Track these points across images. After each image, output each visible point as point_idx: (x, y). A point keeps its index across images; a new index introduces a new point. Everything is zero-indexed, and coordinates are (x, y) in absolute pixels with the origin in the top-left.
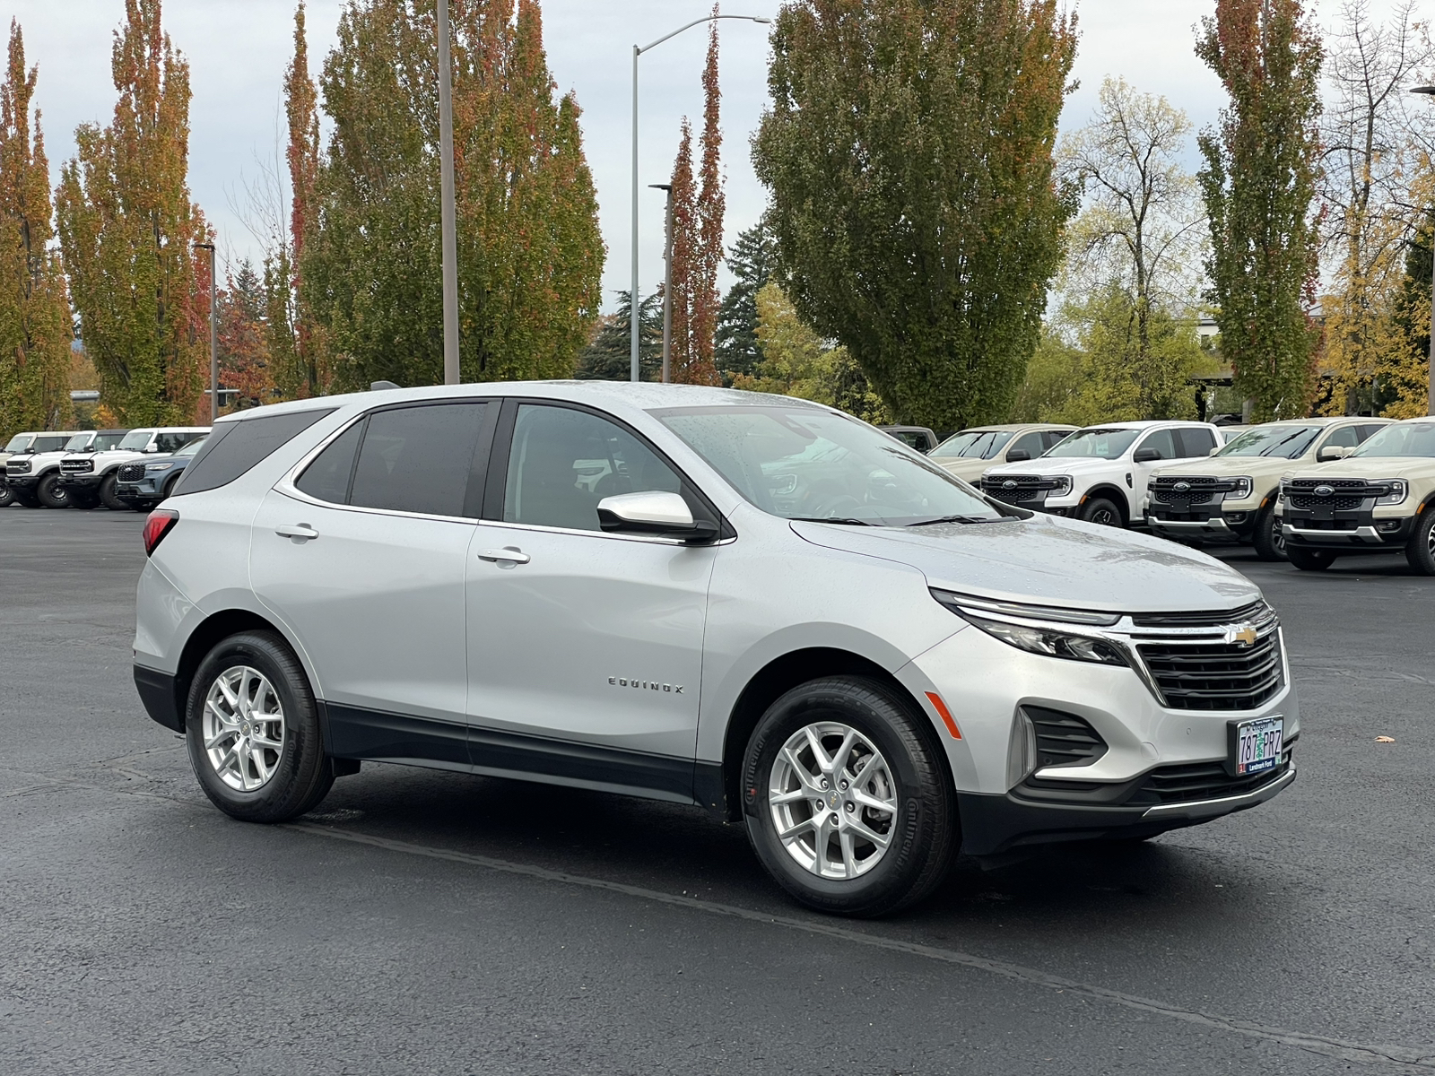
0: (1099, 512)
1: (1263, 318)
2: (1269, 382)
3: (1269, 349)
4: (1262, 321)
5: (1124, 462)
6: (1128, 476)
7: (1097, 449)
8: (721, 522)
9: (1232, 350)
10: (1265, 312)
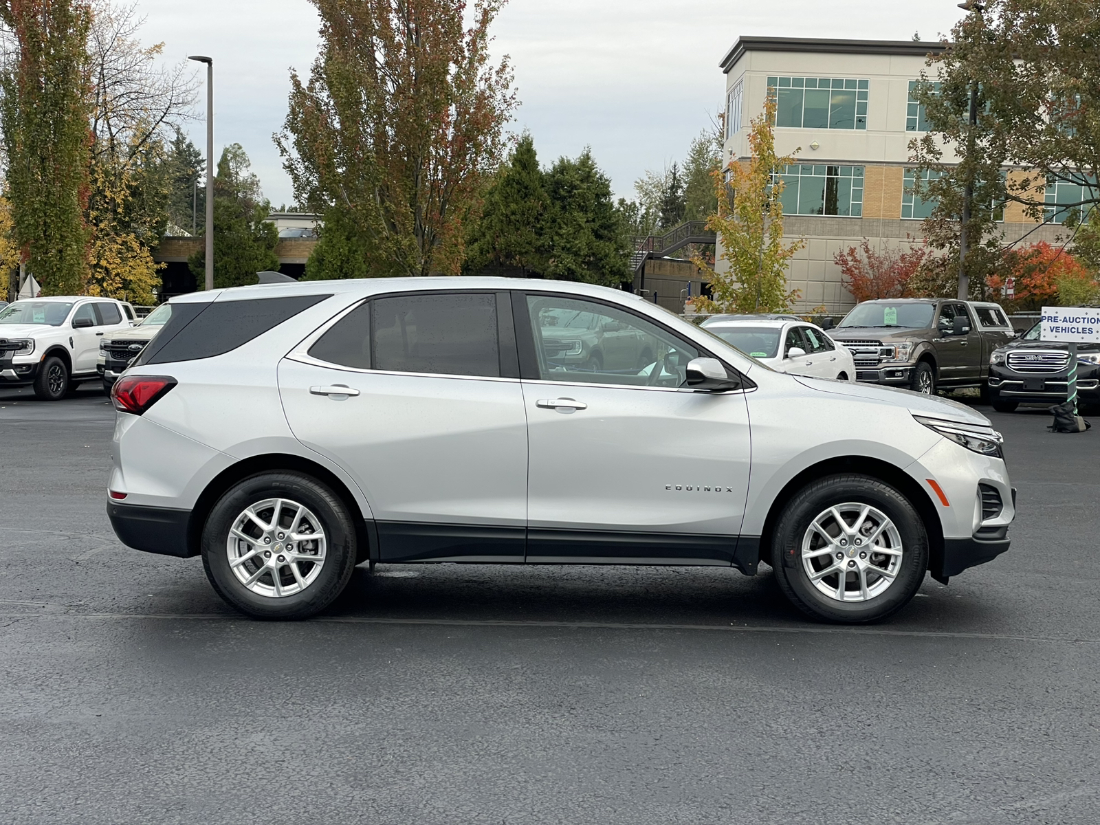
0: (53, 368)
1: (52, 216)
2: (58, 266)
3: (57, 240)
4: (52, 218)
5: (66, 328)
6: (71, 339)
7: (34, 318)
8: (740, 377)
9: (28, 239)
10: (54, 212)
